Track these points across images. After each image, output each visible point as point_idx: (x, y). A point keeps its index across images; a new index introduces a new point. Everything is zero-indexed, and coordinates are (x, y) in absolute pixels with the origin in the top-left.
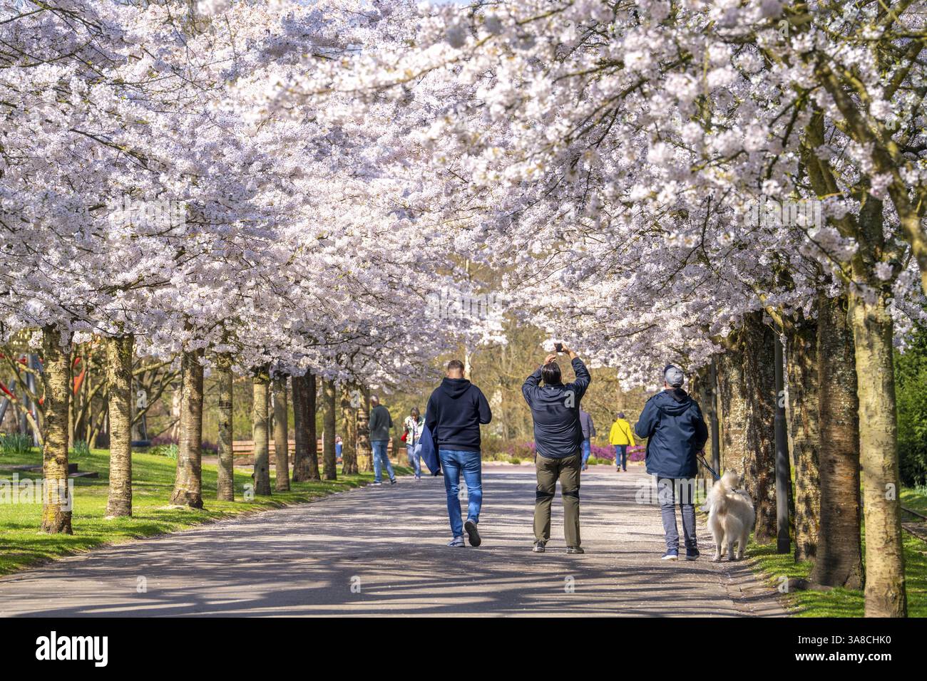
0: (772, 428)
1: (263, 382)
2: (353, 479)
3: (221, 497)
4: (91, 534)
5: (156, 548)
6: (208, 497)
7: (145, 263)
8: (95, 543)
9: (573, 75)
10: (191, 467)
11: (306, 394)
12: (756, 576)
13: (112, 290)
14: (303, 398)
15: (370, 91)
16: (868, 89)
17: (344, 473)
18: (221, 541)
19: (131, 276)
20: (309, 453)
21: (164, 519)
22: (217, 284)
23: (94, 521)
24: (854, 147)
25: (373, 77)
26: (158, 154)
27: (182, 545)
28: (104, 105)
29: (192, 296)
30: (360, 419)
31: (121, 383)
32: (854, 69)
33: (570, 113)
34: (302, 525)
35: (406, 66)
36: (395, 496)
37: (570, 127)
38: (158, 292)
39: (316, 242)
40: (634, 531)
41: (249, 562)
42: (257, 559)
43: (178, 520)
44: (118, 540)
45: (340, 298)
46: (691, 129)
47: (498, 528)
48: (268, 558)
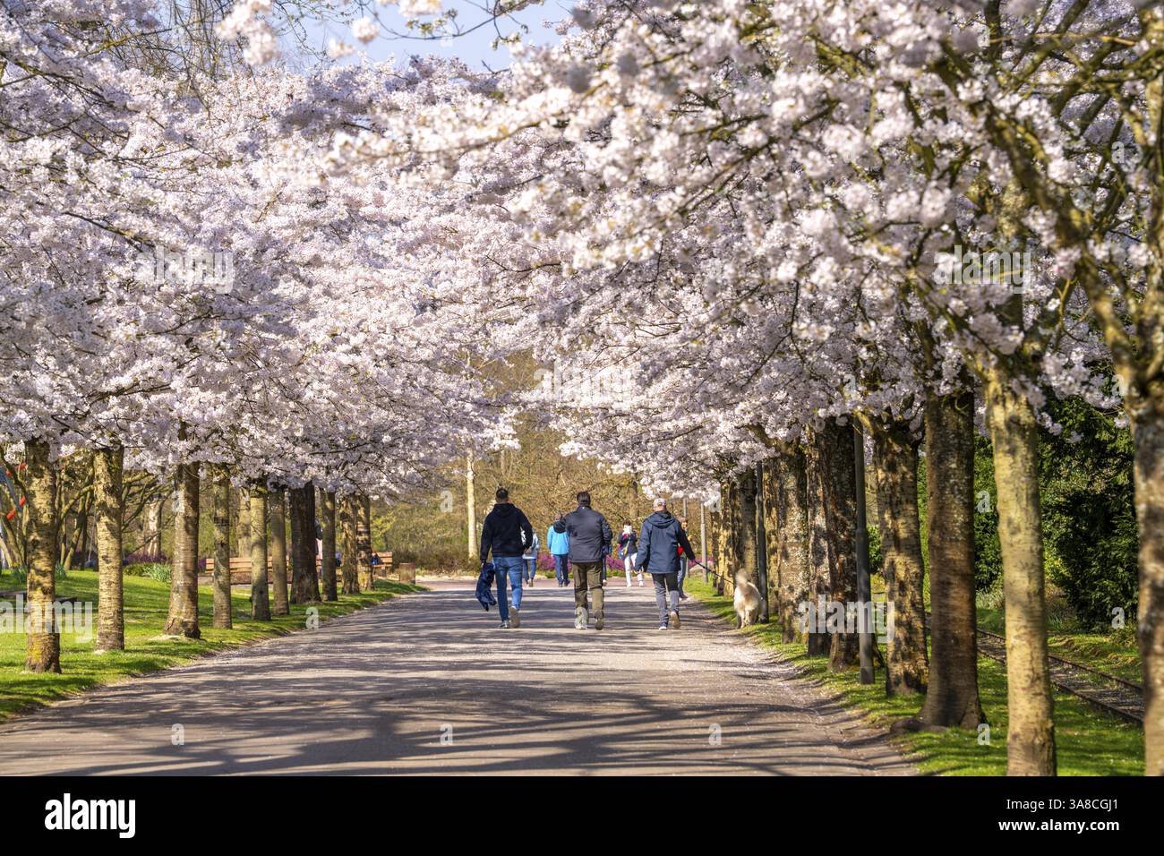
0: (848, 542)
1: (260, 495)
2: (355, 599)
3: (217, 624)
4: (82, 672)
5: (160, 688)
6: (205, 625)
7: (140, 366)
8: (88, 685)
9: (691, 133)
10: (187, 593)
11: (304, 508)
12: (849, 713)
13: (104, 396)
14: (300, 511)
15: (456, 152)
16: (1045, 147)
17: (344, 592)
18: (230, 679)
19: (125, 381)
20: (308, 572)
21: (160, 651)
22: (222, 387)
23: (82, 656)
24: (1034, 216)
25: (460, 135)
26: (167, 239)
27: (187, 684)
28: (105, 183)
29: (192, 402)
30: (360, 534)
31: (111, 501)
32: (1028, 123)
33: (685, 179)
34: (316, 657)
35: (500, 121)
36: (407, 619)
37: (684, 196)
38: (154, 398)
39: (328, 340)
40: (686, 657)
41: (269, 705)
42: (279, 702)
43: (175, 654)
44: (114, 680)
45: (355, 402)
46: (855, 192)
47: (536, 658)
48: (292, 700)
